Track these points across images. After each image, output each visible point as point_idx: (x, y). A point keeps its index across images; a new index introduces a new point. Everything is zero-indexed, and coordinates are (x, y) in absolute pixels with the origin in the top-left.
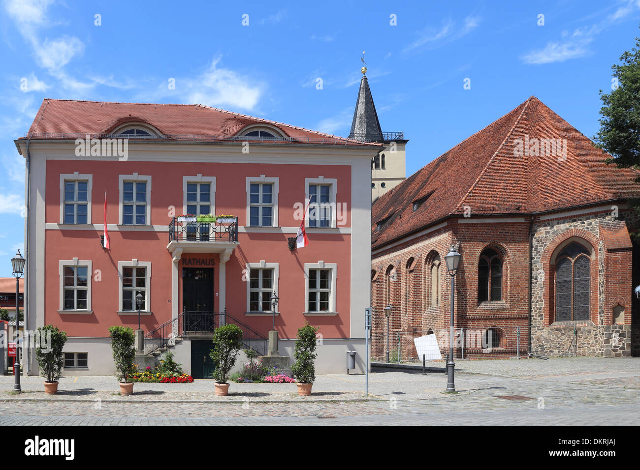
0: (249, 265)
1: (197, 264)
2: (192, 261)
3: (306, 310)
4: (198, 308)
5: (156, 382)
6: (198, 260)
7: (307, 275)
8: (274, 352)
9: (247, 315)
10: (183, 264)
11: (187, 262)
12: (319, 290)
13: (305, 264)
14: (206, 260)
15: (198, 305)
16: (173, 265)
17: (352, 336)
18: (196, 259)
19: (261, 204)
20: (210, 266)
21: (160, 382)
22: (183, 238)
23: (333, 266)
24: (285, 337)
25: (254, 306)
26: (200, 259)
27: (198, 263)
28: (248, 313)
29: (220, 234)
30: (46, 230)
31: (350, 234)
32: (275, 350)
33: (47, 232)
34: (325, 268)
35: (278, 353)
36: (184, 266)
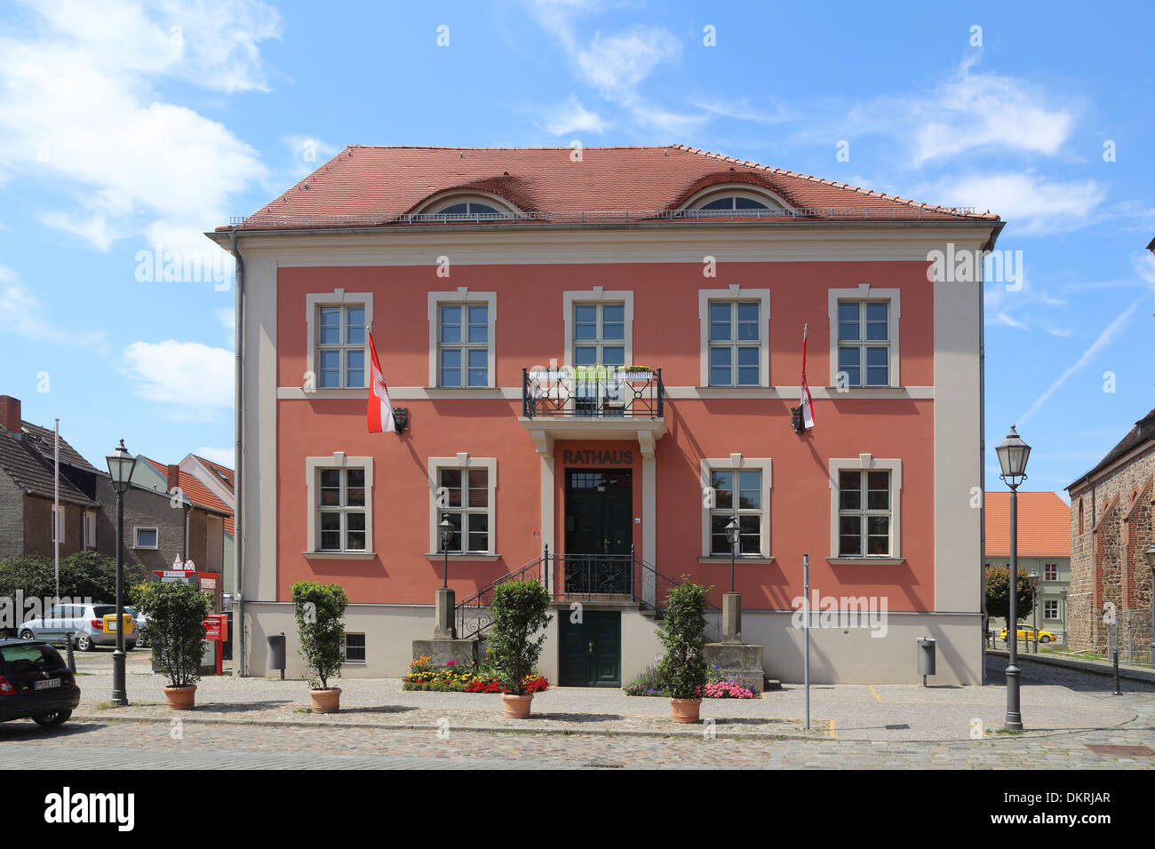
0: (707, 464)
1: (594, 462)
2: (584, 455)
3: (834, 550)
4: (606, 547)
5: (456, 691)
6: (597, 454)
7: (834, 482)
8: (730, 635)
9: (701, 561)
10: (565, 462)
11: (573, 458)
12: (865, 512)
13: (830, 459)
14: (615, 452)
15: (606, 542)
16: (543, 464)
17: (939, 605)
18: (593, 452)
19: (734, 342)
20: (623, 466)
21: (463, 691)
22: (565, 412)
23: (892, 464)
24: (786, 606)
25: (721, 544)
26: (600, 452)
27: (597, 460)
28: (706, 558)
29: (649, 403)
30: (279, 401)
31: (932, 400)
32: (733, 632)
33: (282, 403)
34: (876, 467)
35: (739, 638)
36: (567, 466)
